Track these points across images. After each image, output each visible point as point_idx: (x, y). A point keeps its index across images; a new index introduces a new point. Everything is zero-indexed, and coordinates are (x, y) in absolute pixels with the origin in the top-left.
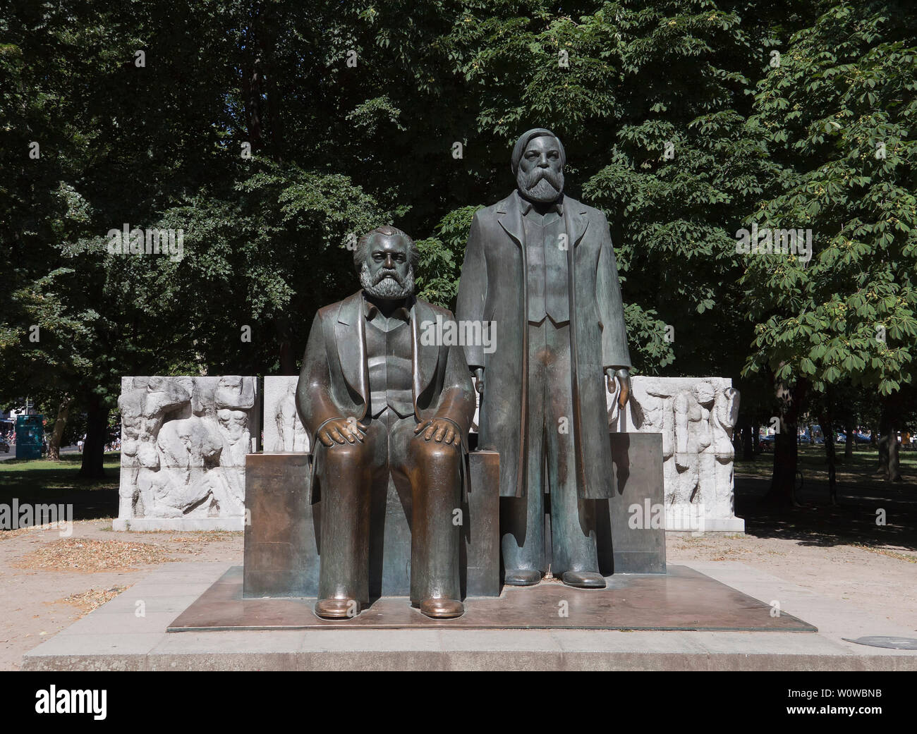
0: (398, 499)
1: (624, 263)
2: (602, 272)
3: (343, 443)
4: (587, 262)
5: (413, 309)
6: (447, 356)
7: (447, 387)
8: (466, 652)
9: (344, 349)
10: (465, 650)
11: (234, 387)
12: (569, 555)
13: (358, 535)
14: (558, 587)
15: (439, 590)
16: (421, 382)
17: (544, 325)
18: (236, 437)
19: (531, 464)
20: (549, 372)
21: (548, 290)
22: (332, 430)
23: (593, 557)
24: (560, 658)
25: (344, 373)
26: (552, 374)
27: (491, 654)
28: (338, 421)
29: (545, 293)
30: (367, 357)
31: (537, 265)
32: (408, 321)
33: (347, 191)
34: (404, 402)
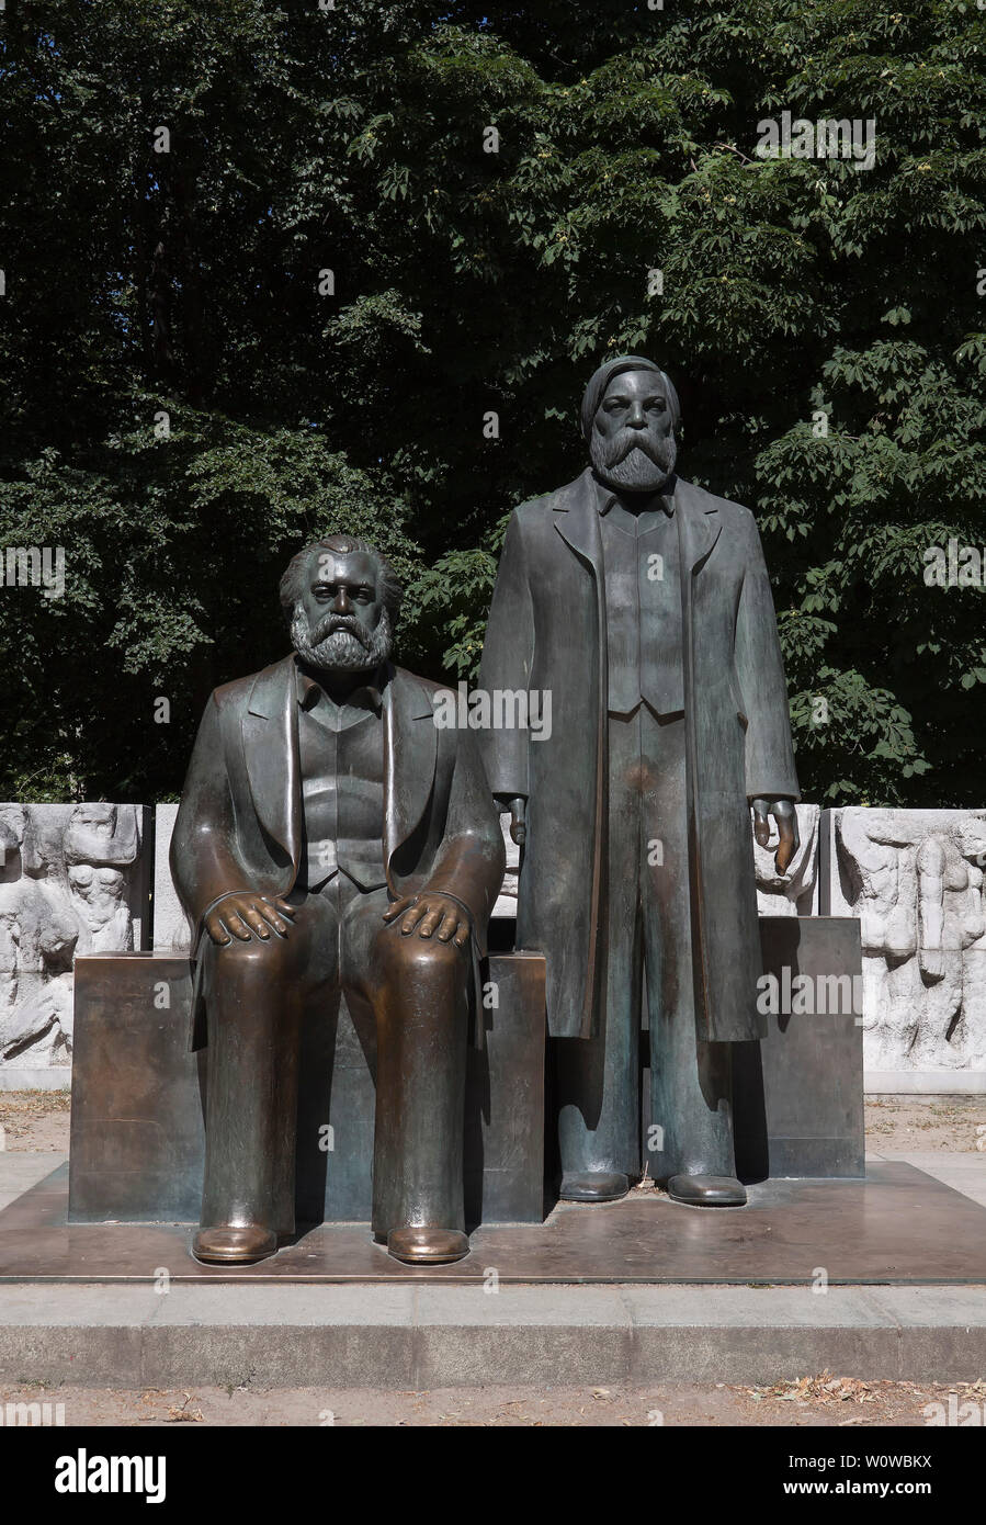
0: (358, 1042)
1: (831, 596)
2: (746, 620)
3: (248, 939)
4: (717, 601)
5: (388, 689)
6: (450, 777)
7: (451, 833)
8: (455, 1328)
9: (257, 763)
10: (454, 1324)
11: (100, 823)
12: (680, 1145)
13: (274, 1110)
14: (659, 1203)
15: (422, 1210)
16: (399, 826)
17: (636, 719)
18: (103, 917)
19: (613, 977)
20: (648, 806)
21: (646, 654)
22: (229, 913)
23: (725, 1149)
24: (628, 1338)
25: (259, 809)
26: (652, 809)
27: (502, 1331)
28: (242, 898)
29: (639, 661)
30: (300, 777)
31: (624, 607)
32: (379, 711)
33: (317, 460)
34: (370, 861)
